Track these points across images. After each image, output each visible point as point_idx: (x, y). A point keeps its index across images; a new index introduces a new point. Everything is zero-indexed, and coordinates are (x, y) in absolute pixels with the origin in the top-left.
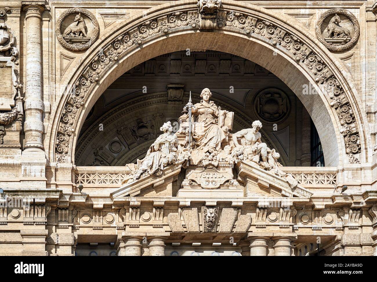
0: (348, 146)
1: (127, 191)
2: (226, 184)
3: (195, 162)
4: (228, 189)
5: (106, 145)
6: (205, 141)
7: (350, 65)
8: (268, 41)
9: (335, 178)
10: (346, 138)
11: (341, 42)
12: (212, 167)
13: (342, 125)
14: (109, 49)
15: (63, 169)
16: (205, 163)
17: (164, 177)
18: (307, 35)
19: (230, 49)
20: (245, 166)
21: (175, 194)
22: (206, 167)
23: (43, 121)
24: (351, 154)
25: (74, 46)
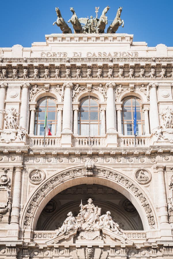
0: (150, 222)
1: (53, 241)
2: (97, 238)
3: (84, 228)
4: (98, 240)
5: (61, 222)
6: (88, 220)
7: (149, 189)
8: (115, 180)
9: (146, 235)
10: (149, 218)
11: (144, 181)
12: (90, 231)
13: (147, 213)
14: (49, 184)
15: (27, 232)
16: (87, 229)
17: (69, 235)
18: (130, 178)
19: (102, 183)
20: (104, 230)
21: (74, 242)
22: (88, 231)
23: (19, 212)
24: (151, 225)
25: (35, 183)
